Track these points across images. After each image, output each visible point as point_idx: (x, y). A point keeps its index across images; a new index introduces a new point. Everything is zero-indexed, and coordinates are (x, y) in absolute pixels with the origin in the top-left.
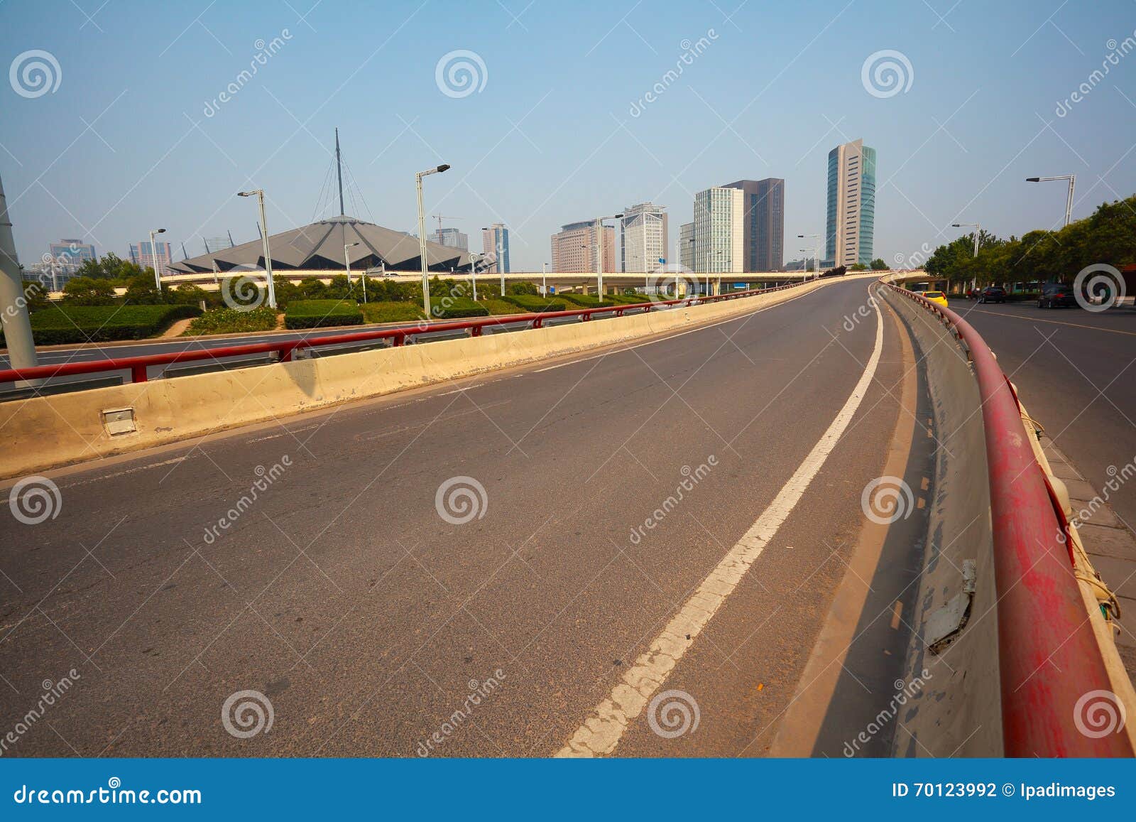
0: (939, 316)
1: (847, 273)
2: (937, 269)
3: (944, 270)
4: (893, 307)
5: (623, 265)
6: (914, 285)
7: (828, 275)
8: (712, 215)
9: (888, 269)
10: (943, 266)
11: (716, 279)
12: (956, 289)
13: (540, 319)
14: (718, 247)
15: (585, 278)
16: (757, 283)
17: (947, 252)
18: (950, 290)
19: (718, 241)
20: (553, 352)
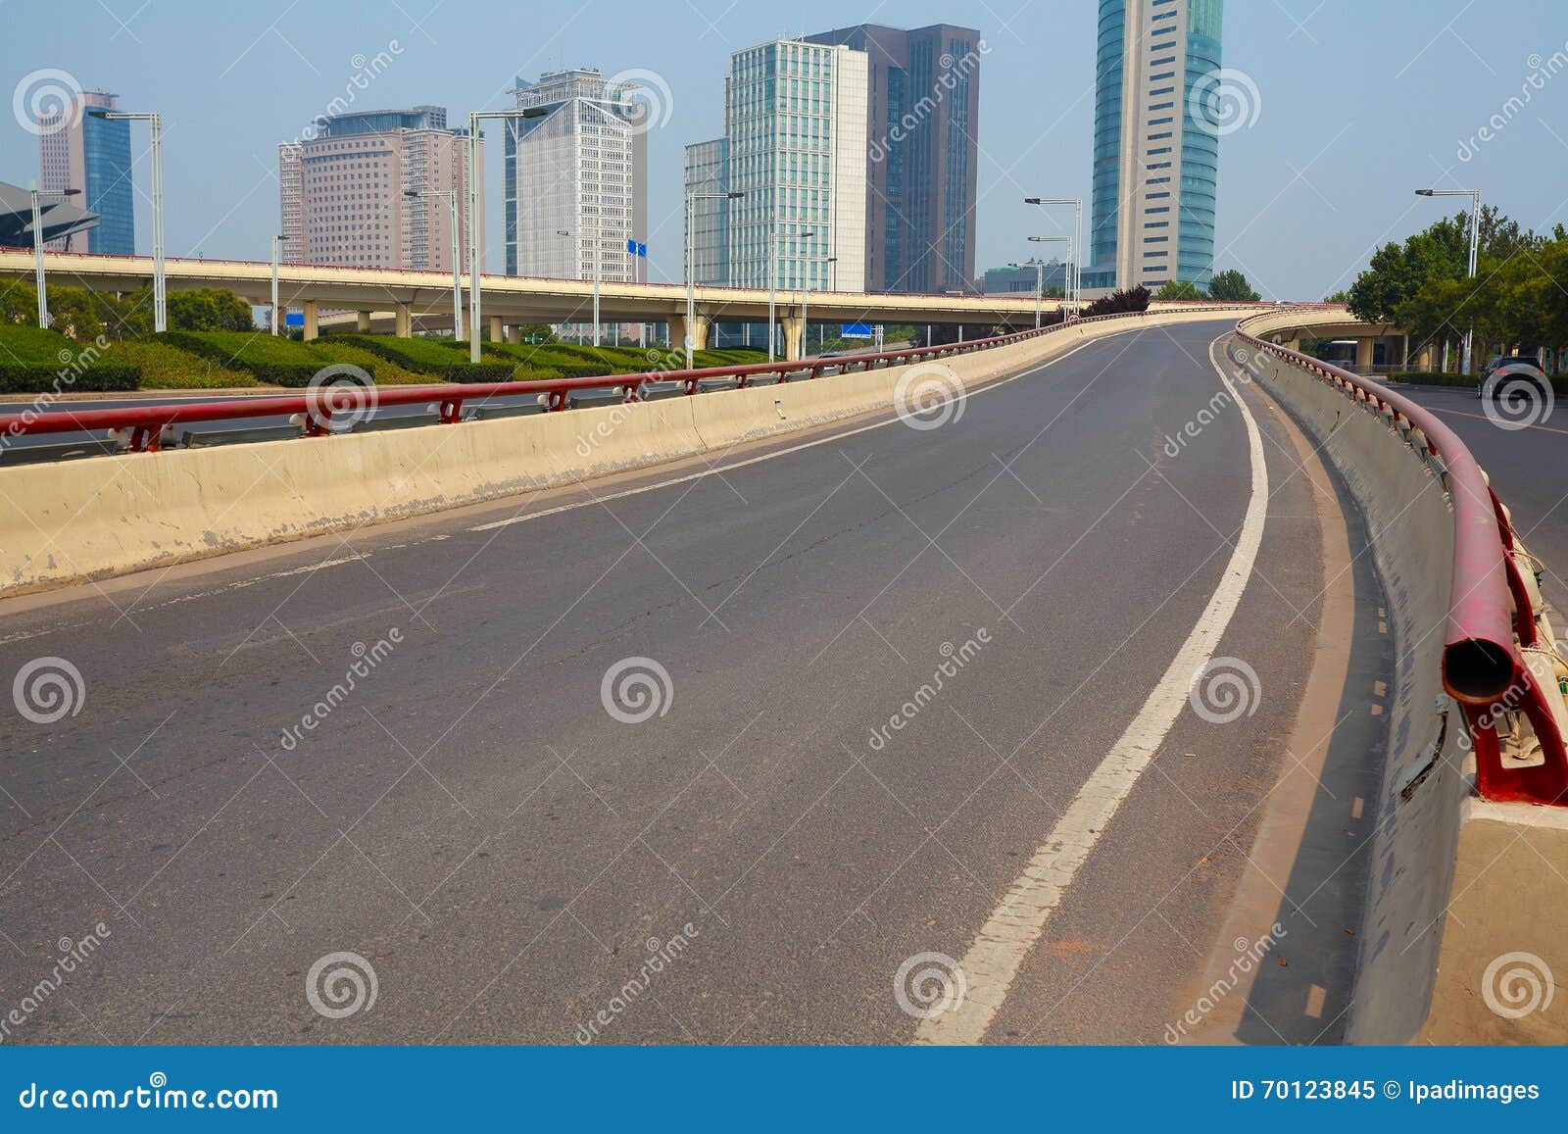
0: (1389, 417)
1: (1152, 307)
2: (1377, 304)
3: (1395, 308)
4: (1278, 400)
5: (511, 252)
6: (1322, 345)
7: (1102, 309)
8: (779, 120)
9: (1255, 299)
10: (1393, 296)
11: (793, 310)
12: (1426, 362)
13: (457, 398)
14: (793, 215)
15: (404, 289)
16: (904, 324)
17: (1403, 261)
18: (1410, 362)
19: (794, 198)
20: (489, 486)
